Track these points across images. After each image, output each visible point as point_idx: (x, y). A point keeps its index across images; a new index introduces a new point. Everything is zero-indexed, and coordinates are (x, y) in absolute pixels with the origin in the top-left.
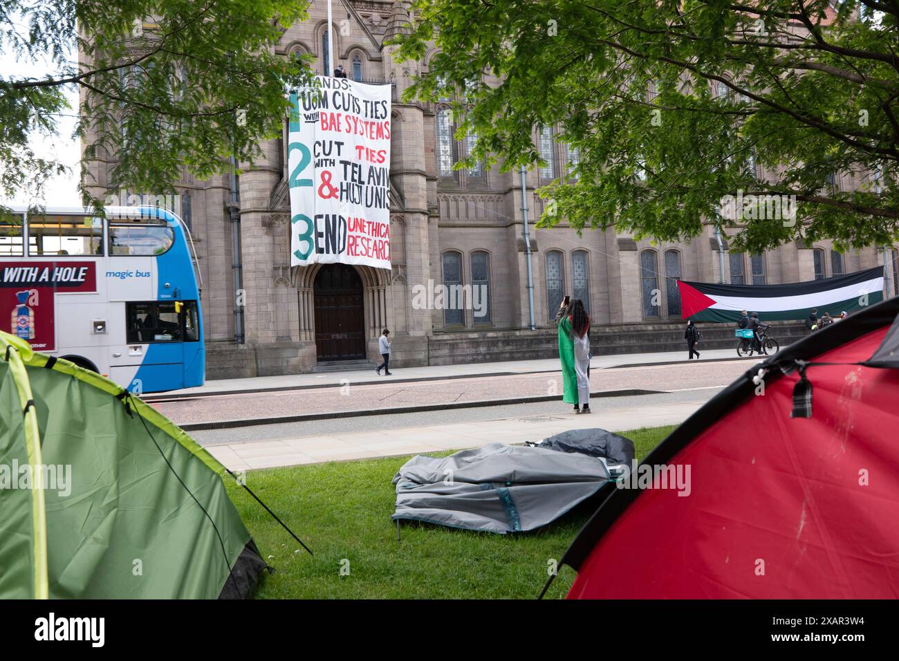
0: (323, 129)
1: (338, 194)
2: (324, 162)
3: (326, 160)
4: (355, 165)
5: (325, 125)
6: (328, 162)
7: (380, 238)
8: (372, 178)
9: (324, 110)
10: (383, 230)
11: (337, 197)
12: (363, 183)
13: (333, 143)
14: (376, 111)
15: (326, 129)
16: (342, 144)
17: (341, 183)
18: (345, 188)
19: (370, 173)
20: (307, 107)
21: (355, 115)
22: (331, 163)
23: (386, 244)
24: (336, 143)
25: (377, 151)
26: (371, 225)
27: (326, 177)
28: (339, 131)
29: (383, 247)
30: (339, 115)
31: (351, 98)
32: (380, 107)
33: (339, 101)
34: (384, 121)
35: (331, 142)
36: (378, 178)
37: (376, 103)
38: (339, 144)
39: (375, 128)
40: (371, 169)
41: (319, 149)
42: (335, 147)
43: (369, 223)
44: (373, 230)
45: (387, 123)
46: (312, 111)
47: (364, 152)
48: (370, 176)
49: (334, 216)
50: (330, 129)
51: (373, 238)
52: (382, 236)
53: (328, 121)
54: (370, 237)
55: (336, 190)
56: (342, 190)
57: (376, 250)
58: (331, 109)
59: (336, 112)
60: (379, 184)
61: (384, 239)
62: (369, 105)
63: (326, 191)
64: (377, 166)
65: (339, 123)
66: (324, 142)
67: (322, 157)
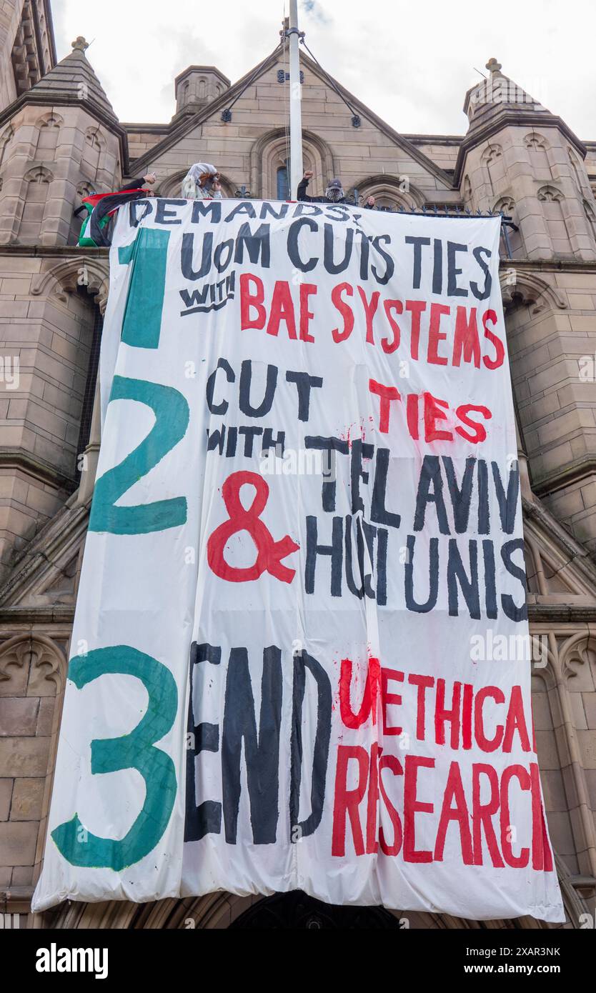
0: (246, 324)
1: (296, 561)
2: (241, 439)
3: (250, 432)
4: (363, 449)
5: (254, 314)
6: (258, 440)
7: (477, 754)
8: (431, 507)
9: (256, 269)
10: (494, 715)
11: (287, 576)
12: (395, 520)
13: (281, 378)
14: (454, 272)
15: (258, 325)
16: (318, 382)
17: (311, 523)
18: (325, 538)
19: (423, 486)
20: (196, 266)
21: (371, 285)
22: (267, 443)
23: (514, 782)
24: (291, 376)
25: (454, 404)
26: (431, 693)
27: (247, 495)
28: (306, 338)
29: (500, 799)
30: (307, 290)
31: (357, 239)
32: (464, 260)
33: (310, 245)
34: (482, 307)
35: (272, 371)
36: (461, 501)
37: (453, 247)
38: (305, 383)
39: (448, 325)
40: (430, 468)
41: (226, 391)
42: (287, 393)
43: (421, 682)
44: (440, 714)
45: (490, 315)
46: (213, 277)
47: (399, 410)
48: (422, 499)
49: (273, 656)
50: (273, 330)
51: (445, 755)
52: (487, 746)
53: (267, 304)
54: (428, 747)
55: (288, 546)
56: (314, 549)
57: (461, 814)
58: (281, 269)
59: (296, 278)
60: (461, 527)
61: (499, 761)
62: (428, 252)
63: (242, 550)
64: (459, 452)
65: (306, 316)
66: (247, 366)
67: (236, 418)
